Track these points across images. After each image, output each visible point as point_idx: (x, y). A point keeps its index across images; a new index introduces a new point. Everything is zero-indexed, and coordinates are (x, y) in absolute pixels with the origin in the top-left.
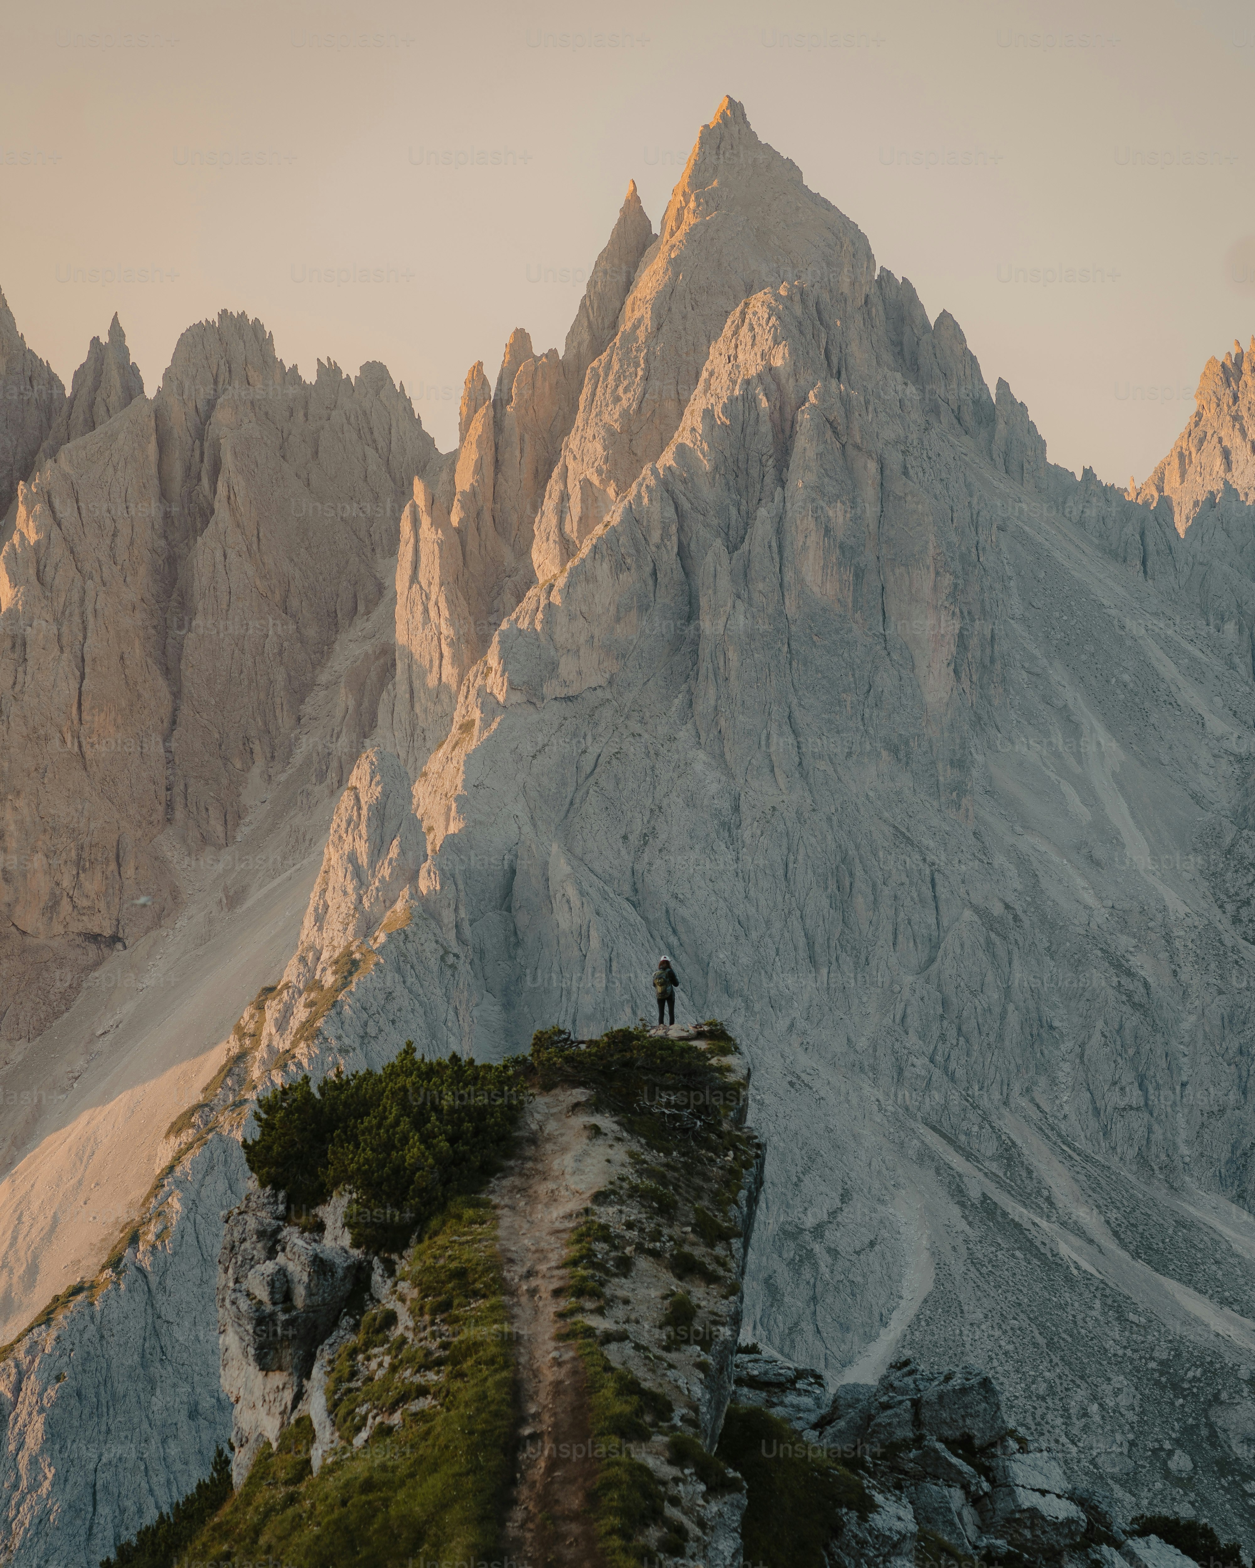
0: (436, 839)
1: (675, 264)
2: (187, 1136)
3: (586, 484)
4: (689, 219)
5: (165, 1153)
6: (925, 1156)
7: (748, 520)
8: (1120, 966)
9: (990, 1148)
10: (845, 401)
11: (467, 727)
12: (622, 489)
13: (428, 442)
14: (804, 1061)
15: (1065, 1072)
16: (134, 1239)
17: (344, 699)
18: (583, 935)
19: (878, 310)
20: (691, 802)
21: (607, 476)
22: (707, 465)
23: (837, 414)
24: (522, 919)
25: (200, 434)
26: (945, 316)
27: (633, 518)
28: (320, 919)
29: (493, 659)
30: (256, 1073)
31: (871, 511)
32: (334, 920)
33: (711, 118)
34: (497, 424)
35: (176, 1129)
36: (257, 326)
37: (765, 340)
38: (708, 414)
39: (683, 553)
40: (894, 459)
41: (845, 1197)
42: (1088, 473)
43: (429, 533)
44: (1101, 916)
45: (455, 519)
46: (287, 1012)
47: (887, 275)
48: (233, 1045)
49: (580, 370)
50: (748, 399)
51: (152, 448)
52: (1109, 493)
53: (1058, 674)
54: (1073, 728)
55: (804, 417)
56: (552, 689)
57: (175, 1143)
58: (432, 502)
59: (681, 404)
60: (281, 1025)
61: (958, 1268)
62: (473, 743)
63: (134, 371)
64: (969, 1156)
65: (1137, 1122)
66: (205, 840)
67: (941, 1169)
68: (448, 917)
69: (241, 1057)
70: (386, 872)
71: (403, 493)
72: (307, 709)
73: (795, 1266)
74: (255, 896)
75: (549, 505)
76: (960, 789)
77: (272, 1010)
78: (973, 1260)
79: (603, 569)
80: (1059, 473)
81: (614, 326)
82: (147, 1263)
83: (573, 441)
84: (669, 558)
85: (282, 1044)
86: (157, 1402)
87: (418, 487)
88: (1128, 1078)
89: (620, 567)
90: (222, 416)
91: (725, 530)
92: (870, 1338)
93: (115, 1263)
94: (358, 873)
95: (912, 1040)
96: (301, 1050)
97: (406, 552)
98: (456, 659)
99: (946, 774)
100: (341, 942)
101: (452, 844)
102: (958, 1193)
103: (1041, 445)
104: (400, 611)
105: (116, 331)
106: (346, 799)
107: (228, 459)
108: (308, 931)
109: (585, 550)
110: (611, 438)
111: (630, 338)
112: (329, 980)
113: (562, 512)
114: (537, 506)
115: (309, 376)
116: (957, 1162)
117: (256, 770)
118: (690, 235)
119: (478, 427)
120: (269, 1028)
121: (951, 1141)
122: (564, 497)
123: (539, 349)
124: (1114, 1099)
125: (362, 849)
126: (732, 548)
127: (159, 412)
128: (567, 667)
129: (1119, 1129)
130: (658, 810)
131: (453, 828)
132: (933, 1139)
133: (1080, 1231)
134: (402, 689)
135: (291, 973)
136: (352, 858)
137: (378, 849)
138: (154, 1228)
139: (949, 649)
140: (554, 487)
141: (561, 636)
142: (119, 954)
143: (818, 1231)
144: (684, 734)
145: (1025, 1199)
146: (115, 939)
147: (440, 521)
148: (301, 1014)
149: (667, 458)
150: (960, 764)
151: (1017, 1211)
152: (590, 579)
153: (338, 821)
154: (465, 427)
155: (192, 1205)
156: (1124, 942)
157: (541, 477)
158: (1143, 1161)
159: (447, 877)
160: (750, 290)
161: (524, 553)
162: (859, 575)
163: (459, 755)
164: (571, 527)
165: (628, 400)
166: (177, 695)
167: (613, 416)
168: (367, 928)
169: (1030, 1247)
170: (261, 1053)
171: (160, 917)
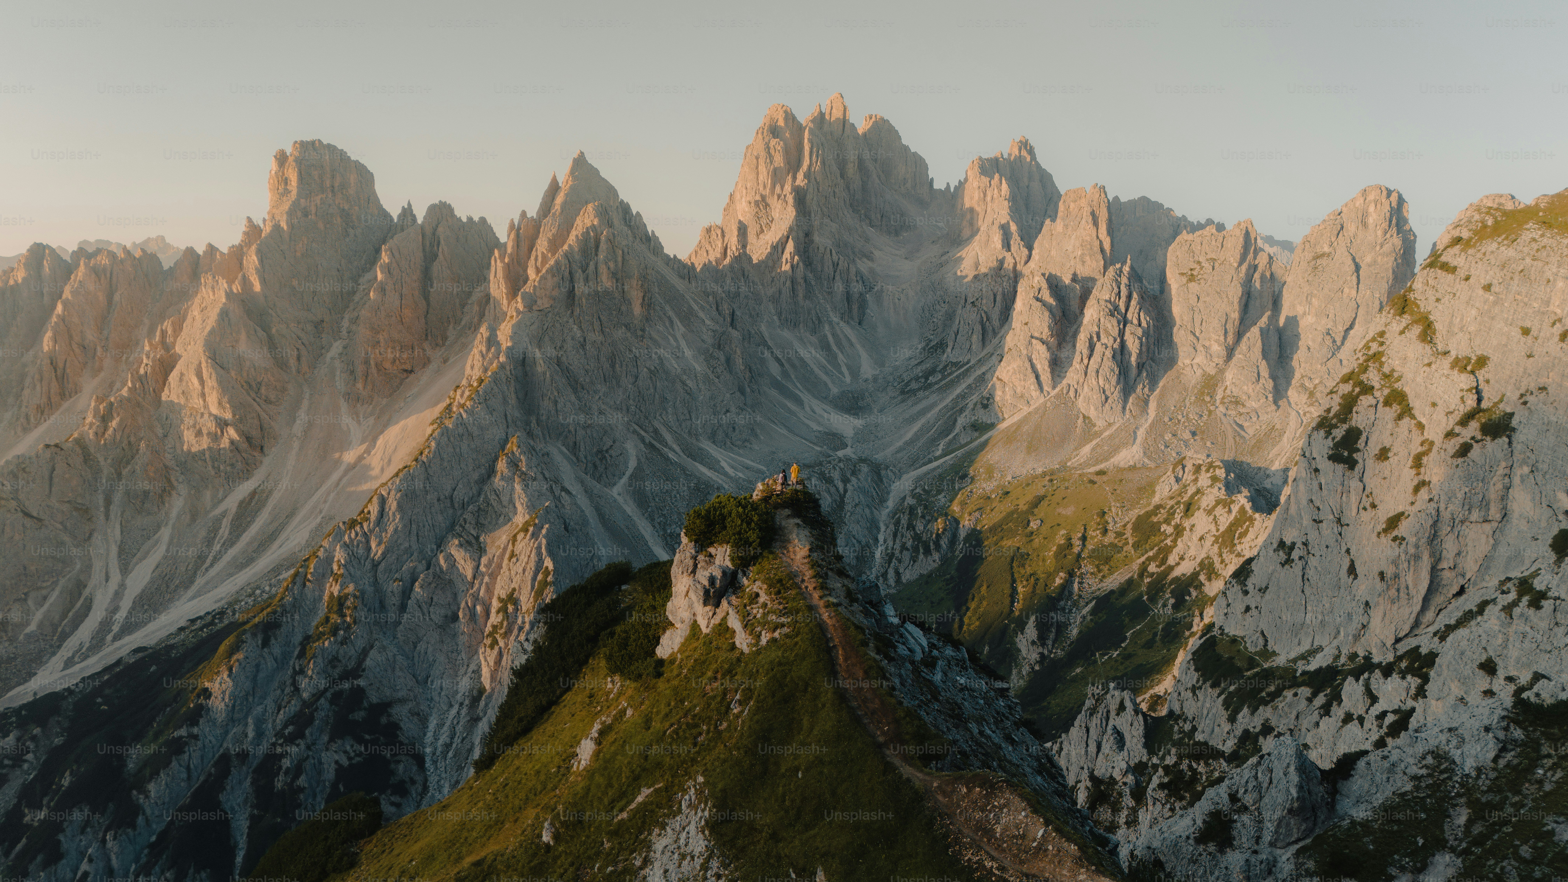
0: (504, 347)
1: (566, 195)
2: (435, 426)
3: (543, 253)
4: (570, 183)
5: (429, 430)
6: (635, 432)
7: (588, 265)
8: (684, 383)
9: (651, 430)
10: (614, 234)
11: (512, 317)
12: (553, 254)
13: (498, 239)
14: (603, 407)
15: (670, 410)
16: (421, 453)
17: (476, 308)
18: (544, 373)
19: (620, 210)
20: (573, 339)
21: (548, 251)
22: (576, 249)
23: (611, 237)
24: (528, 369)
25: (434, 234)
26: (638, 213)
27: (557, 262)
28: (472, 368)
29: (519, 299)
30: (455, 409)
31: (620, 264)
32: (476, 368)
33: (576, 156)
34: (518, 235)
35: (432, 424)
36: (450, 206)
37: (592, 217)
38: (577, 236)
39: (570, 273)
40: (626, 250)
41: (614, 442)
42: (675, 256)
43: (499, 264)
44: (679, 370)
45: (506, 260)
46: (463, 392)
47: (622, 201)
48: (448, 401)
49: (540, 222)
50: (588, 232)
51: (420, 237)
52: (680, 261)
53: (667, 308)
54: (671, 322)
55: (603, 238)
56: (535, 308)
57: (432, 427)
58: (500, 256)
59: (569, 233)
60: (462, 396)
61: (643, 460)
62: (514, 321)
63: (414, 216)
64: (646, 431)
65: (689, 423)
66: (437, 345)
67: (639, 435)
68: (508, 368)
69: (450, 405)
70: (490, 355)
71: (491, 253)
72: (465, 310)
73: (601, 460)
74: (451, 360)
75: (533, 258)
76: (642, 336)
77: (459, 392)
78: (647, 458)
79: (549, 276)
80: (668, 256)
81: (549, 211)
82: (425, 460)
83: (539, 241)
84: (567, 274)
85: (462, 402)
86: (428, 497)
87: (496, 252)
88: (686, 412)
89: (553, 276)
90: (440, 229)
91: (581, 267)
92: (620, 478)
93: (416, 460)
94: (483, 356)
95: (631, 402)
96: (468, 403)
97: (493, 269)
98: (507, 298)
99: (640, 333)
100: (478, 374)
101: (508, 348)
102: (643, 440)
103: (662, 248)
104: (491, 285)
105: (409, 204)
106: (479, 336)
107: (442, 242)
108: (468, 370)
109: (544, 271)
110: (550, 241)
111: (554, 214)
112: (475, 384)
113: (536, 259)
114: (529, 258)
115: (464, 220)
116: (643, 433)
117: (451, 327)
118: (571, 187)
119: (512, 236)
120: (458, 397)
121: (641, 428)
122: (537, 256)
123: (529, 216)
124: (682, 417)
125: (484, 349)
126: (584, 272)
127: (422, 227)
128: (539, 302)
129: (684, 425)
130: (564, 341)
131: (509, 344)
132: (636, 427)
133: (674, 451)
134: (492, 306)
135: (464, 382)
136: (481, 352)
137: (488, 350)
138: (427, 451)
139: (640, 301)
140: (534, 253)
141: (538, 294)
142: (413, 376)
143: (607, 451)
144: (571, 321)
145: (660, 442)
146: (411, 371)
147: (502, 261)
148: (467, 393)
149: (566, 247)
150: (643, 330)
151: (658, 445)
152: (546, 279)
153: (476, 342)
154: (509, 236)
155: (438, 444)
156: (685, 377)
157: (530, 250)
158: (690, 433)
159: (508, 357)
160: (587, 203)
161: (525, 270)
162: (617, 280)
163: (510, 325)
164: (539, 264)
165: (554, 231)
166: (428, 305)
167: (550, 235)
168: (486, 370)
169: (661, 455)
170: (456, 403)
171: (424, 366)
